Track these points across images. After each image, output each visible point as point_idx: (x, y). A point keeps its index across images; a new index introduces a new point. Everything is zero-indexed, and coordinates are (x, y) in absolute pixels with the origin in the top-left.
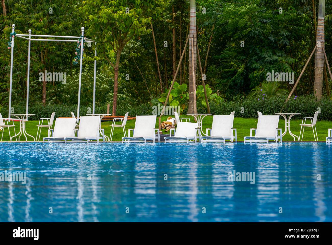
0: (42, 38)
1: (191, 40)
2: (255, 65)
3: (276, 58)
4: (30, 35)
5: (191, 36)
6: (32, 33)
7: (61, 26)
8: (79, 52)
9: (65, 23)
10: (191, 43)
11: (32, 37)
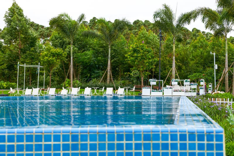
0: (29, 66)
1: (71, 66)
2: (93, 74)
3: (99, 72)
4: (25, 65)
5: (71, 65)
6: (26, 65)
7: (35, 62)
8: (38, 70)
9: (36, 62)
10: (71, 67)
11: (26, 66)
